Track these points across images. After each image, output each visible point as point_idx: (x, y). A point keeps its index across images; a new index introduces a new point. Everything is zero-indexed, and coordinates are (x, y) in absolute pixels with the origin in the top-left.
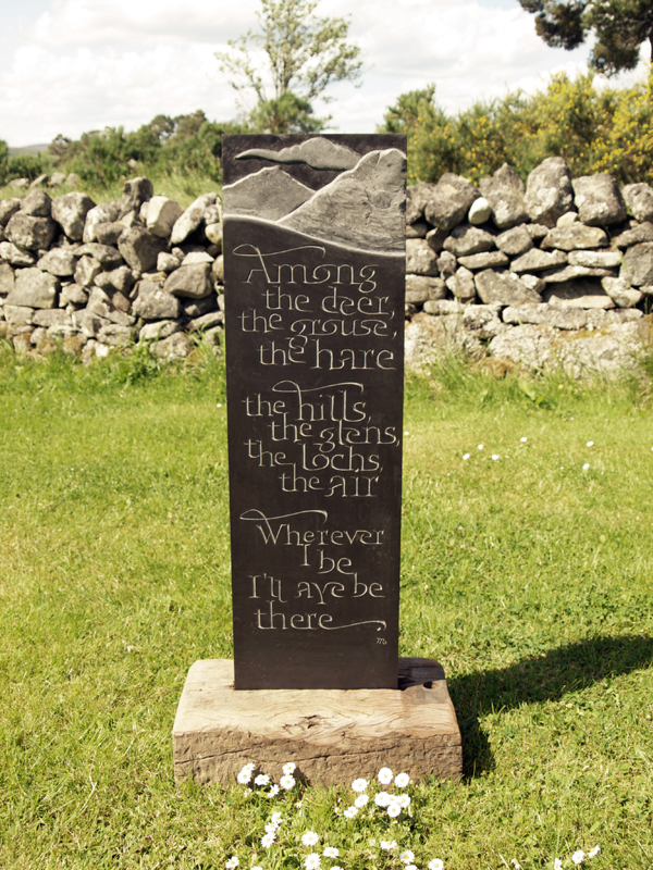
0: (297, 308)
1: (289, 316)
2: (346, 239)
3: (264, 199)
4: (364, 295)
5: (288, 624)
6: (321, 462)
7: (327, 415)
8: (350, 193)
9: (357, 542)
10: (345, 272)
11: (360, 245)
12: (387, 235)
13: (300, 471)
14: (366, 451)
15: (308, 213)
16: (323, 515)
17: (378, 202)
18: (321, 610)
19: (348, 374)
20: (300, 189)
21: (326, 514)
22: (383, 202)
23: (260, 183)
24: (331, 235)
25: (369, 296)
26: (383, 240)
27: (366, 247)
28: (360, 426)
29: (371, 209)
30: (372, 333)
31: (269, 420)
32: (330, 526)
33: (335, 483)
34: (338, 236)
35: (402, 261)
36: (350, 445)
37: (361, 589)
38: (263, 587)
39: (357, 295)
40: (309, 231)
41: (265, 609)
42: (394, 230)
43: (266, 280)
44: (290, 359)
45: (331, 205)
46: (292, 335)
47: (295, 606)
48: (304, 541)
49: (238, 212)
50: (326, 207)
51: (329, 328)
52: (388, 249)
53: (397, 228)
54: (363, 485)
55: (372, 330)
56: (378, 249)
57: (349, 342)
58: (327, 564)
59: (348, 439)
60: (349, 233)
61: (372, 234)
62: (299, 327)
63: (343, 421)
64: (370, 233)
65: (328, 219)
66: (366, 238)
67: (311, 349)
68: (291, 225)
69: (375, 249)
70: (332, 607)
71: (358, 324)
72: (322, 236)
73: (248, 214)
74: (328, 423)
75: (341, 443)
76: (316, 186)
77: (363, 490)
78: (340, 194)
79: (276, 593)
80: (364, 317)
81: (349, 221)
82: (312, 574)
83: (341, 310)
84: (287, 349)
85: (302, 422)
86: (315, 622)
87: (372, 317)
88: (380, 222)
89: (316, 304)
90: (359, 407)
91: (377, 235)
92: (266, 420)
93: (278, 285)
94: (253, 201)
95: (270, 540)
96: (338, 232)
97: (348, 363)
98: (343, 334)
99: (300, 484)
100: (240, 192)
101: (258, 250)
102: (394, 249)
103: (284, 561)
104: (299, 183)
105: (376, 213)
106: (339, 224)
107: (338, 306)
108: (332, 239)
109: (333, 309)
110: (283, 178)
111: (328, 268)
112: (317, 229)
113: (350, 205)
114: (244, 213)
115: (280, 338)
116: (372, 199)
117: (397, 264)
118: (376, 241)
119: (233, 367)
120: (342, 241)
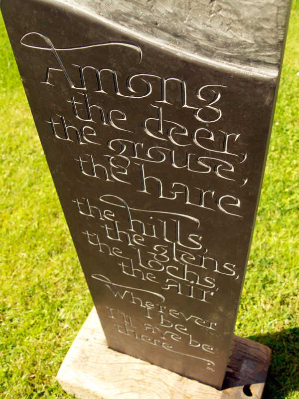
0: (113, 125)
1: (106, 134)
2: (176, 35)
4: (203, 125)
6: (156, 266)
7: (160, 235)
9: (192, 321)
10: (175, 90)
11: (198, 48)
12: (246, 37)
13: (137, 266)
18: (163, 341)
19: (181, 206)
21: (163, 298)
24: (153, 26)
25: (213, 127)
26: (239, 44)
27: (210, 53)
28: (195, 253)
30: (213, 174)
31: (102, 223)
32: (168, 305)
33: (170, 283)
34: (161, 29)
35: (271, 87)
36: (185, 263)
37: (195, 343)
39: (192, 123)
40: (117, 16)
42: (260, 29)
43: (69, 85)
44: (114, 177)
46: (111, 153)
48: (146, 306)
51: (156, 156)
52: (247, 61)
53: (266, 26)
54: (198, 293)
55: (214, 169)
56: (230, 59)
57: (181, 175)
58: (167, 323)
59: (182, 259)
60: (179, 26)
61: (220, 31)
62: (118, 147)
63: (177, 245)
64: (217, 29)
66: (209, 37)
67: (135, 173)
69: (225, 58)
71: (194, 159)
72: (137, 27)
74: (161, 241)
75: (175, 259)
77: (198, 296)
80: (202, 152)
81: (180, 5)
83: (170, 137)
84: (108, 166)
85: (134, 233)
86: (159, 344)
87: (214, 155)
89: (136, 124)
90: (195, 238)
91: (229, 35)
92: (98, 222)
93: (85, 92)
95: (118, 296)
96: (162, 22)
97: (182, 197)
98: (174, 165)
99: (138, 274)
101: (48, 41)
102: (258, 62)
106: (164, 9)
108: (153, 34)
109: (159, 135)
111: (149, 79)
112: (129, 15)
115: (100, 153)
117: (259, 91)
118: (227, 45)
119: (57, 170)
120: (170, 40)
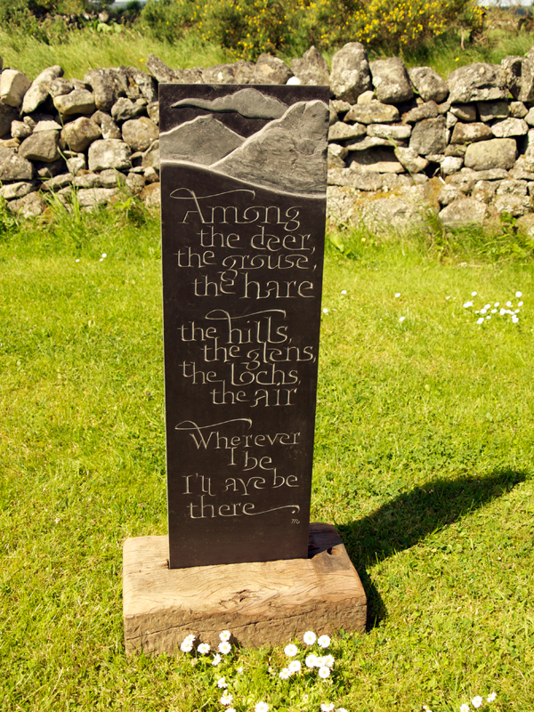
0: (229, 245)
1: (221, 253)
2: (274, 183)
3: (198, 145)
4: (289, 233)
5: (216, 513)
6: (247, 378)
7: (254, 337)
8: (278, 141)
9: (277, 443)
10: (273, 214)
11: (286, 188)
12: (310, 180)
13: (229, 387)
14: (285, 367)
15: (240, 160)
16: (248, 422)
17: (303, 149)
18: (244, 500)
19: (272, 302)
20: (233, 136)
21: (251, 421)
22: (307, 149)
23: (195, 130)
24: (261, 179)
25: (294, 234)
26: (307, 183)
27: (292, 190)
28: (283, 347)
29: (297, 156)
30: (295, 266)
31: (202, 345)
32: (254, 431)
33: (259, 395)
34: (266, 180)
35: (323, 202)
36: (273, 362)
37: (279, 481)
38: (195, 485)
39: (281, 233)
40: (240, 175)
41: (197, 502)
42: (317, 174)
43: (201, 221)
44: (222, 290)
45: (261, 152)
46: (223, 269)
47: (222, 497)
48: (231, 444)
49: (174, 158)
50: (256, 154)
51: (257, 262)
52: (310, 192)
53: (319, 173)
54: (283, 395)
55: (295, 263)
56: (302, 192)
57: (275, 274)
58: (251, 462)
59: (271, 358)
60: (276, 177)
61: (297, 178)
62: (229, 262)
63: (268, 343)
64: (295, 177)
65: (257, 165)
66: (291, 182)
67: (240, 281)
68: (223, 170)
69: (299, 191)
70: (254, 496)
71: (283, 259)
72: (252, 180)
73: (183, 159)
74: (255, 345)
75: (265, 361)
76: (246, 134)
77: (283, 400)
78: (269, 142)
79: (206, 488)
80: (288, 252)
81: (276, 167)
82: (238, 472)
83: (268, 246)
84: (218, 281)
85: (231, 345)
86: (239, 510)
87: (296, 252)
88: (305, 168)
89: (245, 241)
90: (281, 331)
91: (301, 179)
92: (199, 344)
93: (212, 224)
94: (188, 147)
95: (202, 446)
96: (267, 176)
97: (273, 293)
98: (270, 267)
99: (228, 398)
100: (176, 139)
101: (193, 193)
102: (316, 192)
103: (214, 462)
104: (231, 131)
105: (301, 159)
106: (268, 169)
107: (265, 243)
108: (261, 183)
109: (261, 246)
110: (216, 126)
111: (257, 209)
112: (248, 174)
113: (278, 152)
114: (179, 159)
115: (213, 272)
116: (297, 146)
117: (319, 206)
118: (300, 185)
119: (170, 299)
120: (270, 185)
